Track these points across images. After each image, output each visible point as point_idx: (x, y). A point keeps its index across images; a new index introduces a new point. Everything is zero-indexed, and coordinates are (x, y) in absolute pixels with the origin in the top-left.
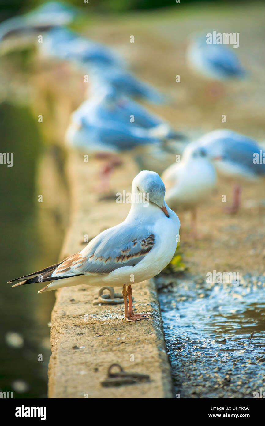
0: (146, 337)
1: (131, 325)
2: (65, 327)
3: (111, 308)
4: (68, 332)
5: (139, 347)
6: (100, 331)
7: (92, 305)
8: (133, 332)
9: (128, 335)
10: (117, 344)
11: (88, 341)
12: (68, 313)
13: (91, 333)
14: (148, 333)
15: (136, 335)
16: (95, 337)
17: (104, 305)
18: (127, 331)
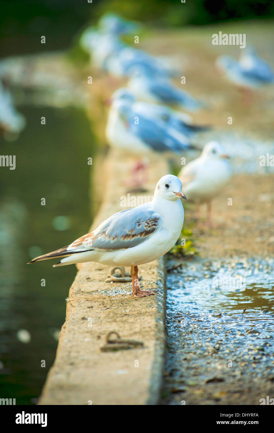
0: (147, 310)
1: (136, 300)
2: (78, 301)
3: (121, 286)
4: (80, 305)
5: (140, 319)
6: (108, 304)
7: (105, 282)
8: (137, 306)
9: (132, 308)
10: (121, 316)
11: (97, 313)
12: (82, 290)
13: (100, 306)
14: (150, 307)
15: (139, 308)
16: (103, 310)
17: (116, 283)
18: (132, 305)
